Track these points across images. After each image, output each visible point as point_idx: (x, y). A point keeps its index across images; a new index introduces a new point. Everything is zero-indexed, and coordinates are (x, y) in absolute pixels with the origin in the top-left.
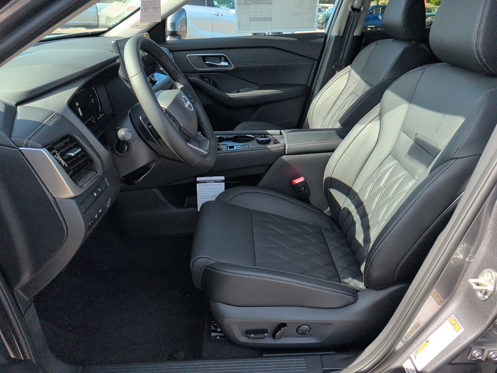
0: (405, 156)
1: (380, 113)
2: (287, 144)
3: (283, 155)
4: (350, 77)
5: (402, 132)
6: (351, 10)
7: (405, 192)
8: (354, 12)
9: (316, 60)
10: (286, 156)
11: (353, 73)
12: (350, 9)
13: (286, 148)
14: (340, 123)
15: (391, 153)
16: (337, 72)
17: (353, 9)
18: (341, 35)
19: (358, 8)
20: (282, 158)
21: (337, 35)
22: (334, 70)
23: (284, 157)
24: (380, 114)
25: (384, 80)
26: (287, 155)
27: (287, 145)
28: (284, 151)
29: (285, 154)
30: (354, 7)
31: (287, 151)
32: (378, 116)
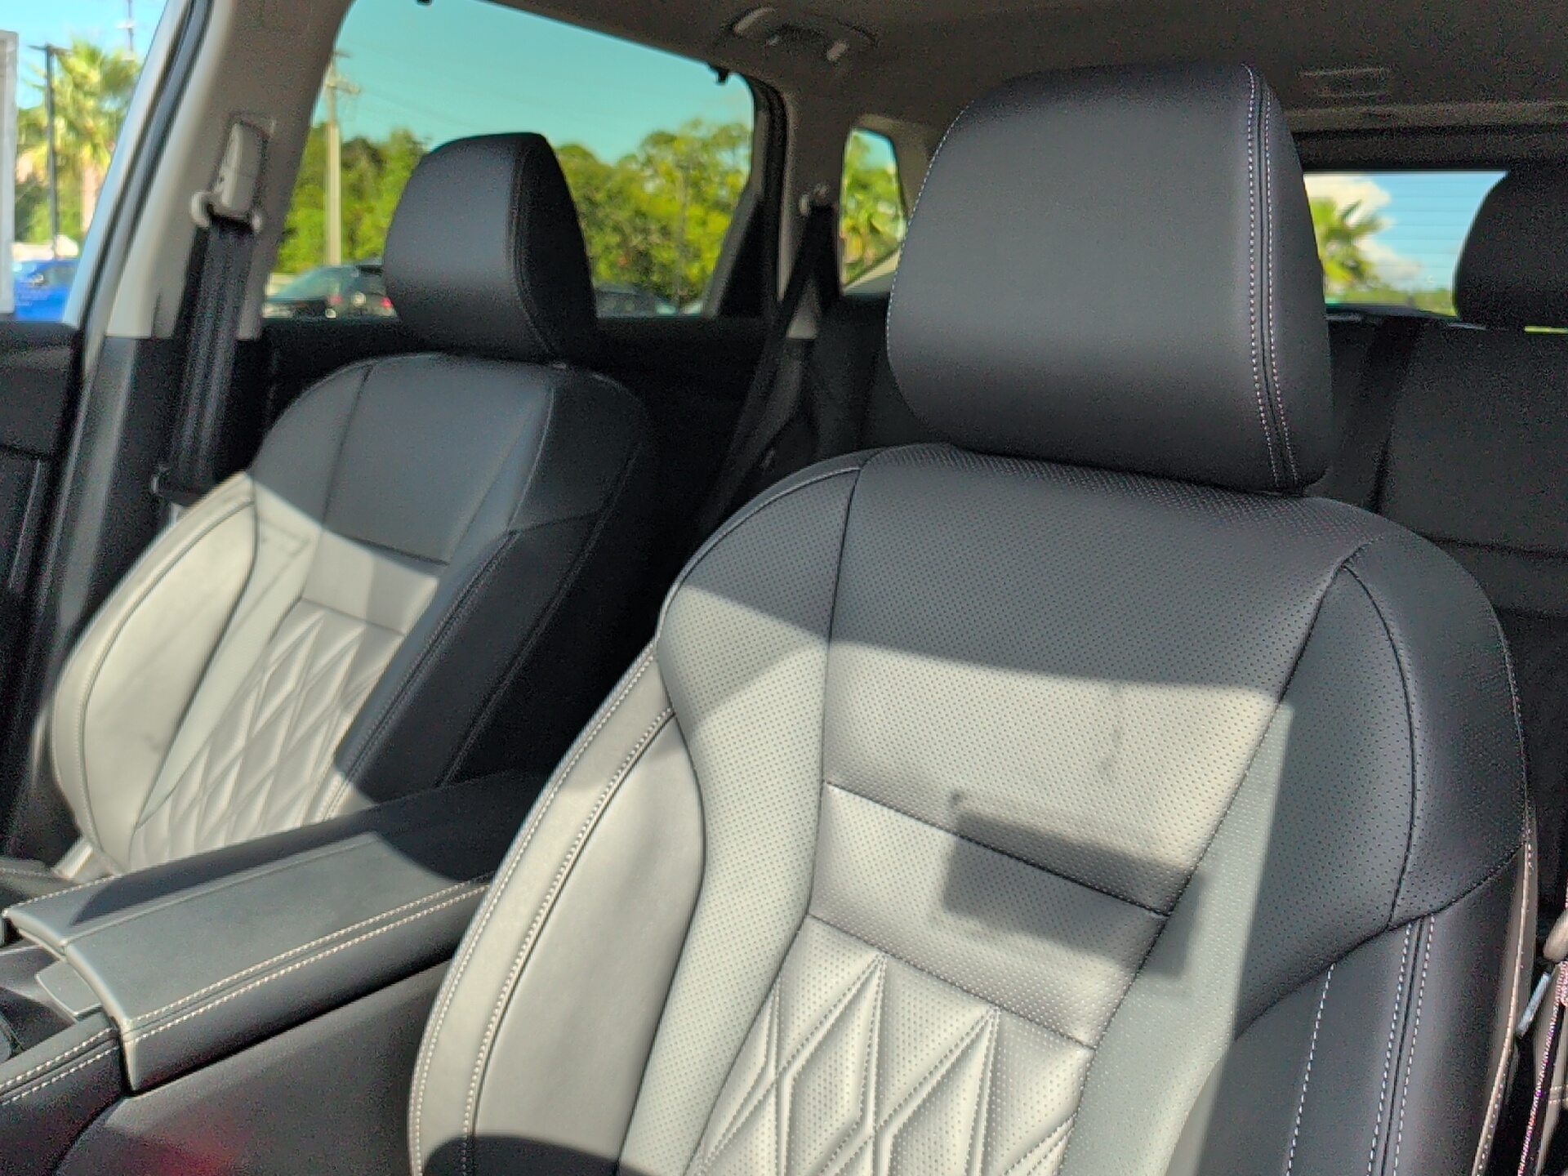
0: (933, 920)
1: (670, 705)
2: (130, 1013)
3: (117, 1099)
4: (265, 530)
5: (837, 790)
6: (204, 222)
7: (1055, 1136)
8: (223, 230)
9: (33, 455)
10: (138, 1098)
11: (275, 507)
12: (199, 217)
13: (130, 1045)
14: (348, 775)
15: (811, 912)
16: (176, 509)
17: (220, 221)
18: (167, 331)
19: (240, 217)
20: (109, 1122)
21: (146, 333)
22: (154, 500)
23: (126, 1115)
24: (673, 715)
25: (512, 533)
26: (140, 1092)
27: (126, 1025)
28: (116, 1071)
29: (127, 1091)
30: (217, 210)
31: (139, 1063)
32: (667, 726)
